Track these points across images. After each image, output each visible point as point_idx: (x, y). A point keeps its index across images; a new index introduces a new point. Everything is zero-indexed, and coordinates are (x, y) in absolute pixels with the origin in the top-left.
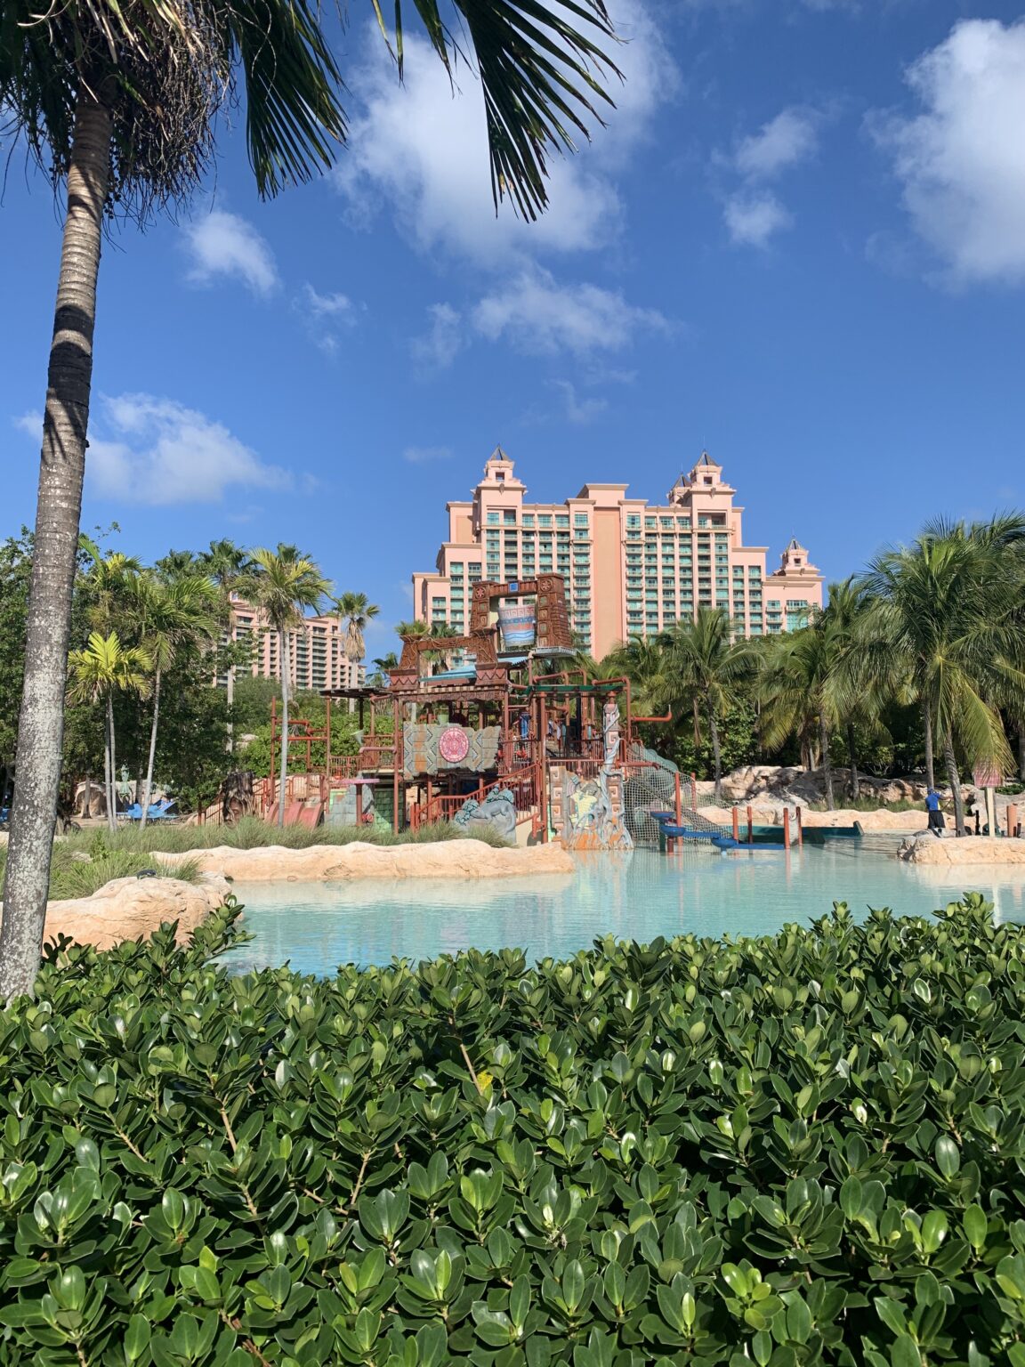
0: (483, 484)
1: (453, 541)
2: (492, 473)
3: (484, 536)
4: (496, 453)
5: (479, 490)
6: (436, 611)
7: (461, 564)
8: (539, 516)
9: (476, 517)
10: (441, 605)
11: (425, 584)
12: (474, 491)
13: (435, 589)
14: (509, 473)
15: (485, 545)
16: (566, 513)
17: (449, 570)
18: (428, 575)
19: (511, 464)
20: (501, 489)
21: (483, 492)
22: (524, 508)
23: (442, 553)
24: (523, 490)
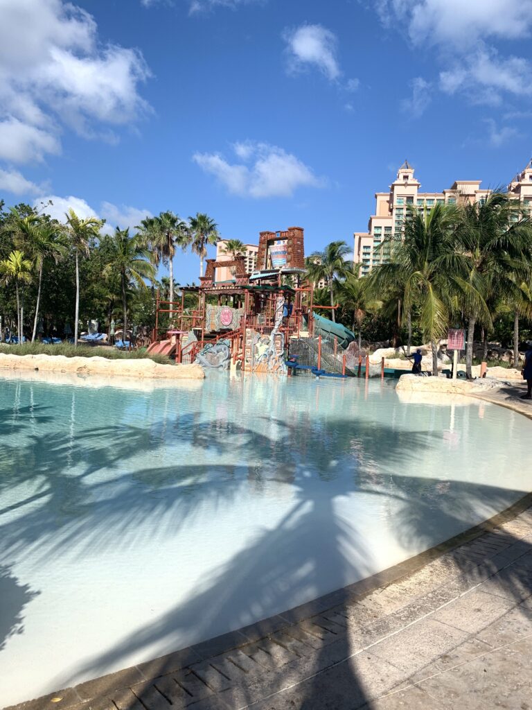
0: (396, 182)
1: (378, 215)
2: (401, 176)
3: (395, 212)
4: (404, 165)
5: (393, 186)
6: (365, 254)
7: (381, 227)
8: (427, 200)
9: (391, 201)
10: (368, 250)
11: (360, 239)
12: (390, 186)
13: (365, 242)
14: (411, 176)
15: (394, 217)
16: (443, 198)
17: (374, 231)
18: (361, 234)
19: (413, 171)
20: (406, 185)
21: (395, 187)
22: (418, 195)
23: (370, 221)
24: (418, 185)
